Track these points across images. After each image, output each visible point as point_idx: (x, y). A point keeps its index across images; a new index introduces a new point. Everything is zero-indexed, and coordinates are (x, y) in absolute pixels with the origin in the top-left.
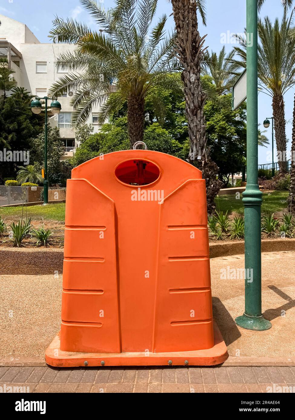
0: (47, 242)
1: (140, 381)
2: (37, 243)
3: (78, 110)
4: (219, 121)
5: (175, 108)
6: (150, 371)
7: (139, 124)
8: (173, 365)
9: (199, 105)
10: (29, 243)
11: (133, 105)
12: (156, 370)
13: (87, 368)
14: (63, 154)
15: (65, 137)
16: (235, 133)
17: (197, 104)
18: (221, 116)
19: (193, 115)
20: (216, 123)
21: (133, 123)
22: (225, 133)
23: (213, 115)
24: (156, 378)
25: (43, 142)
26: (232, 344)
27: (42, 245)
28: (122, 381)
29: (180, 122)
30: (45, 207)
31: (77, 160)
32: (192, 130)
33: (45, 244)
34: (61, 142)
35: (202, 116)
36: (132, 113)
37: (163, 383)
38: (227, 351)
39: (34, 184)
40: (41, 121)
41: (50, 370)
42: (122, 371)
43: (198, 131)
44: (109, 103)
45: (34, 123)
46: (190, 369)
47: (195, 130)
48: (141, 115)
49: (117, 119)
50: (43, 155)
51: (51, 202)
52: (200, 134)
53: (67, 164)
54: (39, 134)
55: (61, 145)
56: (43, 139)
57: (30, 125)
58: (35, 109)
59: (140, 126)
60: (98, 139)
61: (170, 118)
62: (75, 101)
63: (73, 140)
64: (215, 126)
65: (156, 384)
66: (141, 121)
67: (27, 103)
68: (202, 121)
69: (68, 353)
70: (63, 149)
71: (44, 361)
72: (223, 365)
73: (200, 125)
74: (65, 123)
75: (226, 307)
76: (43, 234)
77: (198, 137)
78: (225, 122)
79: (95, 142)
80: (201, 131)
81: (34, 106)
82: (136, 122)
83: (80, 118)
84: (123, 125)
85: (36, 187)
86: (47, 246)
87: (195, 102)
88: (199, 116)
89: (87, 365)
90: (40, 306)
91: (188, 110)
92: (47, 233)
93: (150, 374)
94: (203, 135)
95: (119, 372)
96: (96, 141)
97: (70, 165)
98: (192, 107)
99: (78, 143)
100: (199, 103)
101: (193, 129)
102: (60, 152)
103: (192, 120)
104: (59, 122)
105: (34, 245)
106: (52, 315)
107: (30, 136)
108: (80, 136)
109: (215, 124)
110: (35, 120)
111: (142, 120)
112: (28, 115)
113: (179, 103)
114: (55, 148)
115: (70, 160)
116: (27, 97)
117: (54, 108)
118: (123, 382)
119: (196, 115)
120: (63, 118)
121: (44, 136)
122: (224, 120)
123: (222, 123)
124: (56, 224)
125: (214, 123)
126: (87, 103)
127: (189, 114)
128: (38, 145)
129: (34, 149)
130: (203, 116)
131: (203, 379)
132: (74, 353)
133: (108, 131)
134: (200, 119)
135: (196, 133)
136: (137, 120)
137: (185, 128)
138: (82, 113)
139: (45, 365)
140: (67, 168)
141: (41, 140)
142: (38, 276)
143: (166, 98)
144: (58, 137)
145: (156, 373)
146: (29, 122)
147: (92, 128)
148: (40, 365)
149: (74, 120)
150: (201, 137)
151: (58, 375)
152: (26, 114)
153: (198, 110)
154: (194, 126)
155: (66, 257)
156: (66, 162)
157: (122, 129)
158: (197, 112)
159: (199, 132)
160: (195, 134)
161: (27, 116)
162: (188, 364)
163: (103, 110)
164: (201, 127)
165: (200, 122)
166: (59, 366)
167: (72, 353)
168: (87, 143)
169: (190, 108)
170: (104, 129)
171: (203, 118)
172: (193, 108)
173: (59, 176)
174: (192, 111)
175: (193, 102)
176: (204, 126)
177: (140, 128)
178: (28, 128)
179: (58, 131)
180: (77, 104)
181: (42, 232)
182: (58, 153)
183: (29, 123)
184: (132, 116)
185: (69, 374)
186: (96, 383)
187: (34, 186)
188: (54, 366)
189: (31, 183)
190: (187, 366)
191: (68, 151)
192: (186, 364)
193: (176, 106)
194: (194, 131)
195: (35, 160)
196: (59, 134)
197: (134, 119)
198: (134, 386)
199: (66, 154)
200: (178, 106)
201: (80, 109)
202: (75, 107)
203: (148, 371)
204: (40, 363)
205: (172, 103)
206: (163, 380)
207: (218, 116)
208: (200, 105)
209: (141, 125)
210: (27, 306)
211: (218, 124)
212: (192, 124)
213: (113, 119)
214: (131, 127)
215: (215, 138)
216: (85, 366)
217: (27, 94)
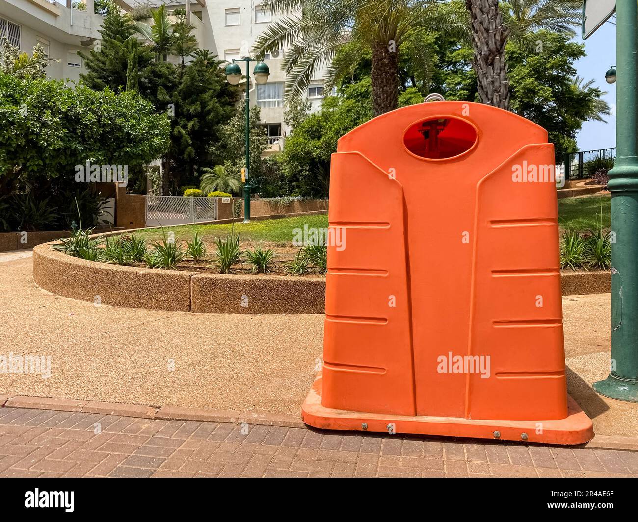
0: (267, 268)
1: (452, 457)
2: (254, 268)
3: (293, 74)
4: (522, 79)
5: (444, 61)
6: (464, 445)
7: (390, 89)
8: (501, 438)
9: (497, 48)
10: (240, 269)
11: (381, 60)
12: (474, 445)
13: (365, 433)
14: (265, 148)
15: (267, 122)
16: (552, 97)
17: (494, 46)
18: (527, 69)
19: (487, 64)
20: (517, 82)
21: (381, 87)
22: (532, 98)
23: (512, 69)
24: (476, 454)
25: (237, 130)
26: (596, 418)
27: (260, 271)
28: (423, 454)
29: (452, 84)
30: (246, 225)
31: (289, 154)
32: (485, 90)
33: (264, 270)
34: (263, 130)
35: (502, 65)
36: (380, 73)
37: (489, 462)
38: (592, 425)
39: (225, 194)
40: (232, 98)
41: (310, 433)
42: (420, 442)
43: (496, 91)
44: (336, 62)
45: (223, 103)
46: (531, 447)
47: (490, 89)
48: (393, 74)
49: (347, 87)
50: (237, 150)
51: (253, 219)
52: (500, 96)
53: (271, 162)
54: (232, 118)
55: (263, 133)
56: (237, 125)
57: (218, 105)
58: (232, 77)
59: (391, 92)
60: (319, 120)
61: (436, 79)
62: (289, 61)
63: (279, 125)
64: (515, 87)
65: (479, 462)
66: (393, 84)
67: (212, 72)
68: (502, 73)
69: (334, 410)
70: (266, 139)
71: (301, 421)
72: (587, 446)
73: (498, 80)
74: (266, 100)
75: (571, 368)
76: (261, 256)
77: (495, 101)
78: (534, 79)
79: (315, 125)
80: (502, 90)
81: (230, 74)
82: (386, 86)
83: (297, 87)
84: (358, 96)
85: (229, 198)
86: (266, 274)
87: (490, 42)
88: (497, 65)
89: (366, 429)
90: (272, 354)
91: (479, 57)
92: (266, 255)
93: (465, 449)
94: (504, 97)
95: (416, 443)
96: (317, 124)
97: (276, 163)
98: (485, 51)
99: (286, 130)
100: (498, 45)
101: (487, 88)
102: (261, 144)
103: (485, 73)
104: (258, 99)
105: (249, 272)
106: (293, 364)
107: (218, 123)
108: (291, 119)
109: (515, 85)
110: (224, 98)
111: (395, 82)
112: (215, 90)
113: (451, 53)
114: (254, 138)
115: (275, 156)
116: (212, 64)
117: (260, 74)
118: (425, 456)
119: (492, 64)
120: (263, 92)
121: (238, 121)
122: (532, 76)
123: (528, 81)
124: (270, 246)
125: (514, 82)
126: (307, 62)
127: (480, 64)
128: (230, 135)
129: (223, 141)
130: (505, 66)
131: (556, 463)
132: (345, 411)
133: (333, 107)
134: (499, 71)
135: (492, 95)
136: (387, 82)
137: (460, 94)
138: (299, 79)
139: (302, 425)
140: (271, 169)
141: (234, 127)
142: (258, 316)
143: (430, 45)
144: (258, 122)
145: (475, 448)
146: (217, 101)
147: (309, 104)
148: (295, 426)
149: (288, 91)
150: (500, 100)
151: (324, 439)
152: (213, 89)
153: (496, 56)
154: (488, 84)
155: (332, 269)
156: (270, 160)
157: (356, 102)
158: (493, 60)
159: (497, 93)
160: (490, 97)
161: (213, 92)
162: (527, 439)
163: (331, 72)
164: (500, 83)
165: (499, 76)
166: (325, 428)
167: (341, 411)
168: (304, 128)
169: (481, 54)
170: (326, 106)
171: (504, 69)
172: (487, 53)
173: (259, 182)
174: (486, 59)
175: (487, 43)
176: (505, 82)
177: (392, 95)
178: (215, 109)
179: (259, 112)
180: (291, 65)
181: (260, 254)
182: (259, 146)
183: (217, 103)
184: (379, 77)
185: (341, 440)
186: (384, 454)
187: (226, 196)
188: (318, 427)
189: (221, 193)
190: (525, 443)
191: (272, 142)
192: (524, 439)
193: (446, 59)
194: (488, 91)
195: (225, 157)
196: (259, 117)
197: (382, 82)
198: (445, 463)
199: (270, 148)
200: (449, 57)
201: (296, 73)
202: (288, 71)
203: (461, 445)
204: (295, 423)
205: (438, 53)
206: (488, 459)
207: (521, 70)
208: (499, 47)
209: (393, 90)
210: (254, 352)
211: (521, 83)
212: (485, 79)
213: (342, 87)
214: (377, 95)
215: (515, 107)
216: (362, 430)
217: (213, 59)
